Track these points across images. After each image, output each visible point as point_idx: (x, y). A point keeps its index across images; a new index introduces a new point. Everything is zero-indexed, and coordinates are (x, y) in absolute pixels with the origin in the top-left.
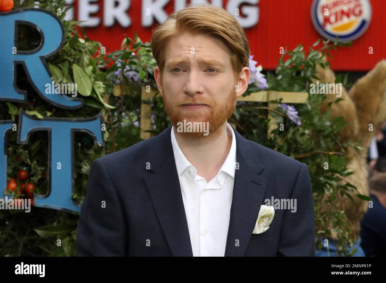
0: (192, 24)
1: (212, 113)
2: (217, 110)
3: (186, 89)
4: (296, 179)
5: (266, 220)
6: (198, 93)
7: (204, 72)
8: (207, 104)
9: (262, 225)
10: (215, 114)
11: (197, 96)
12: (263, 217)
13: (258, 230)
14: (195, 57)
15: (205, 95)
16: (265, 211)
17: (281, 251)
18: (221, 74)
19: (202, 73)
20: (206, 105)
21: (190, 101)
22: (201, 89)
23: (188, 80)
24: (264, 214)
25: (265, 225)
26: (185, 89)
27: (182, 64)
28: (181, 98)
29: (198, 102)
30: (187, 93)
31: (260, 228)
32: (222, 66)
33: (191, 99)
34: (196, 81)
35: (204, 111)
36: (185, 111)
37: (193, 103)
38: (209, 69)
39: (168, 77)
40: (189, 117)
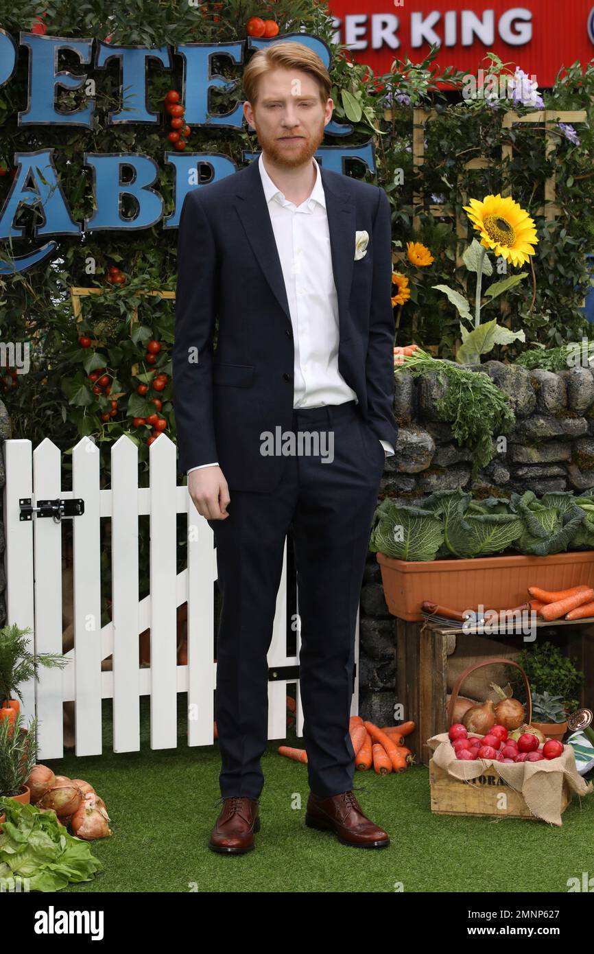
1: (307, 144)
2: (311, 141)
3: (285, 122)
5: (363, 246)
6: (296, 126)
7: (299, 107)
8: (302, 135)
9: (360, 251)
10: (310, 146)
11: (294, 130)
12: (360, 243)
13: (358, 256)
14: (291, 94)
15: (300, 128)
19: (297, 108)
20: (302, 137)
21: (288, 134)
22: (298, 123)
23: (287, 115)
24: (360, 240)
25: (363, 250)
26: (283, 123)
27: (278, 101)
28: (280, 132)
29: (296, 134)
30: (285, 127)
32: (314, 100)
33: (290, 134)
34: (292, 116)
35: (301, 143)
36: (282, 144)
37: (291, 136)
38: (303, 103)
39: (262, 112)
40: (287, 149)
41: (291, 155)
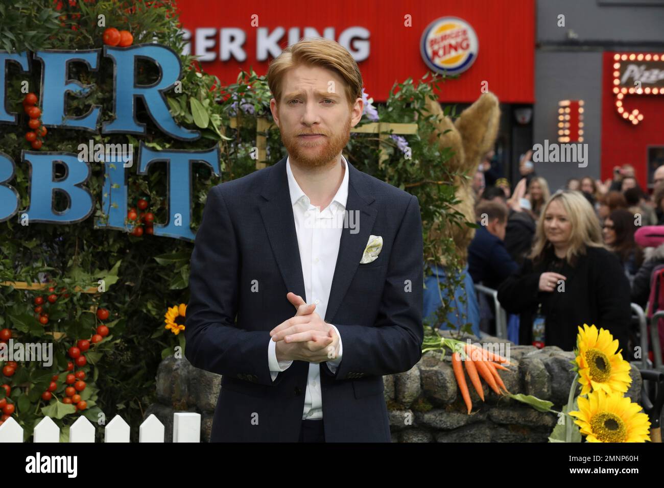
0: (309, 57)
1: (329, 143)
2: (333, 139)
3: (304, 119)
4: (406, 211)
5: (374, 249)
6: (315, 123)
7: (320, 103)
9: (370, 254)
10: (331, 144)
11: (314, 127)
12: (371, 247)
13: (365, 260)
14: (311, 89)
15: (321, 126)
16: (373, 241)
17: (388, 280)
18: (336, 105)
19: (318, 104)
20: (323, 135)
21: (307, 131)
22: (318, 120)
23: (305, 111)
24: (372, 244)
25: (373, 254)
26: (302, 120)
27: (299, 96)
28: (299, 129)
29: (316, 132)
30: (305, 124)
31: (368, 257)
32: (337, 97)
33: (308, 130)
34: (312, 112)
35: (321, 141)
36: (303, 142)
37: (310, 133)
38: (325, 100)
39: (284, 109)
40: (306, 147)
41: (312, 152)
